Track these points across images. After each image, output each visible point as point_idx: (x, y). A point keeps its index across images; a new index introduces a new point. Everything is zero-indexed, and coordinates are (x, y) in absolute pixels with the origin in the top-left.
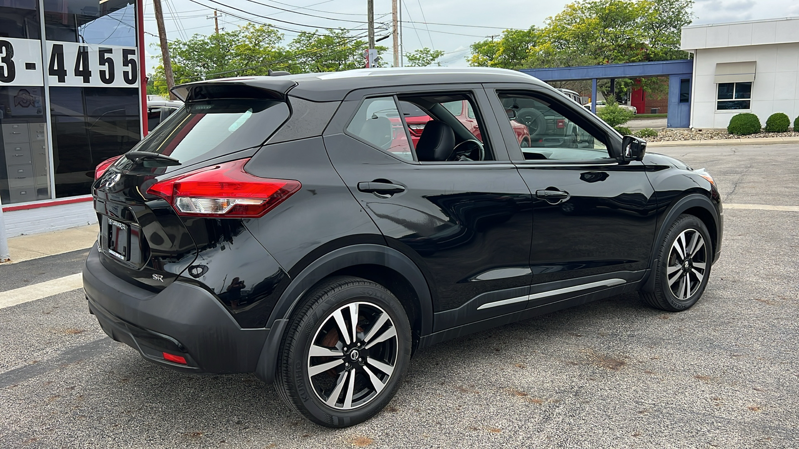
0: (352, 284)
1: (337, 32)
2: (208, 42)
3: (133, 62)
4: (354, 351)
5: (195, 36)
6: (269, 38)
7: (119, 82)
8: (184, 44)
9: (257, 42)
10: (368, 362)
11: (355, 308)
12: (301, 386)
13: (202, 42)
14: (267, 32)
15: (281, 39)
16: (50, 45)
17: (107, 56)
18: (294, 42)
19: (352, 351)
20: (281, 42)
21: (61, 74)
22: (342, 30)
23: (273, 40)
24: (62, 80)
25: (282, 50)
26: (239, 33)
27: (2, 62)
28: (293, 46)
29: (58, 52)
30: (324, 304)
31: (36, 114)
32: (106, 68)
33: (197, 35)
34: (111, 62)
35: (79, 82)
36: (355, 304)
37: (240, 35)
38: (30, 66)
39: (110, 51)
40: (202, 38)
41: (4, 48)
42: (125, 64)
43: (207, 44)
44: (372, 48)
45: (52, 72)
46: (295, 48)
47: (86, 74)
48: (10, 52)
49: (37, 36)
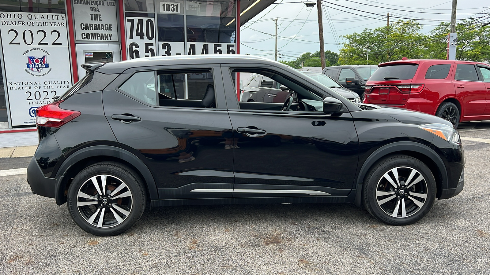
0: (103, 165)
1: (468, 21)
2: (372, 33)
4: (104, 199)
5: (366, 30)
6: (412, 28)
8: (359, 35)
9: (404, 32)
10: (113, 206)
11: (104, 177)
12: (72, 210)
13: (369, 33)
14: (411, 24)
15: (420, 29)
16: (189, 44)
17: (218, 48)
18: (435, 30)
19: (103, 199)
20: (420, 31)
22: (472, 19)
23: (415, 29)
25: (421, 36)
26: (393, 27)
27: (165, 53)
28: (434, 32)
29: (193, 47)
30: (85, 172)
31: (202, 78)
33: (366, 29)
34: (220, 52)
36: (105, 176)
37: (393, 28)
39: (220, 46)
40: (370, 31)
41: (166, 47)
43: (372, 34)
44: (453, 32)
46: (435, 33)
48: (169, 49)
49: (183, 40)
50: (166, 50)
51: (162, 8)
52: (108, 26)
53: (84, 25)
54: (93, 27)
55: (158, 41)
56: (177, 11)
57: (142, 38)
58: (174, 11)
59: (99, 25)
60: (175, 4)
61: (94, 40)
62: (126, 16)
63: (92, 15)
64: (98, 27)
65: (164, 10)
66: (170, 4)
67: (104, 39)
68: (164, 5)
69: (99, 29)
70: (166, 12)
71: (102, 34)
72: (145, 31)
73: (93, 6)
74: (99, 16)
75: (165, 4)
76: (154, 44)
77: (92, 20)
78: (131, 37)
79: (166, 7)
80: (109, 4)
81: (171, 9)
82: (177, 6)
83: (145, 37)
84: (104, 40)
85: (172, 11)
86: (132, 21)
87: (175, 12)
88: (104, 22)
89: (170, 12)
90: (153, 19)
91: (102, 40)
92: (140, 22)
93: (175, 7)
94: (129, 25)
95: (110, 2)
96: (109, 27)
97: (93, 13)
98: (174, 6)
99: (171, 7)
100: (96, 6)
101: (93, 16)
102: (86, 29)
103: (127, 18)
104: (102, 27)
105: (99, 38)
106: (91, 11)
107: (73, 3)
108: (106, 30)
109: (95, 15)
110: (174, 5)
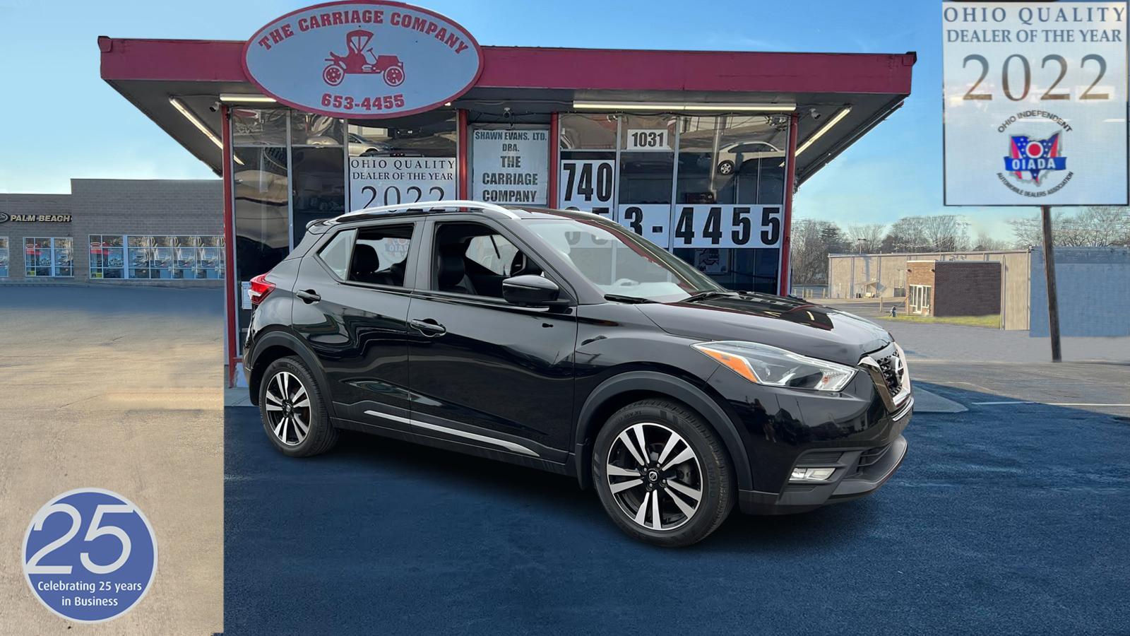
3: (775, 221)
7: (755, 242)
16: (680, 208)
17: (742, 216)
21: (688, 236)
24: (688, 241)
27: (631, 226)
29: (688, 214)
32: (740, 228)
34: (747, 223)
35: (707, 243)
38: (657, 229)
39: (747, 210)
41: (634, 214)
42: (765, 222)
45: (679, 234)
47: (716, 236)
48: (639, 218)
49: (667, 201)
50: (633, 220)
51: (631, 140)
52: (530, 176)
53: (488, 177)
54: (505, 179)
55: (619, 203)
56: (661, 145)
57: (588, 199)
58: (654, 145)
59: (515, 175)
60: (658, 132)
61: (504, 202)
62: (561, 159)
63: (503, 158)
64: (512, 179)
65: (636, 145)
66: (648, 132)
67: (520, 201)
68: (635, 135)
69: (514, 183)
70: (639, 148)
71: (519, 193)
72: (594, 185)
73: (507, 142)
74: (517, 160)
75: (637, 133)
76: (611, 210)
77: (504, 166)
78: (568, 198)
79: (639, 139)
80: (536, 138)
81: (650, 142)
82: (661, 135)
83: (594, 196)
84: (521, 203)
85: (650, 144)
86: (571, 168)
87: (657, 148)
88: (523, 170)
89: (647, 148)
90: (611, 162)
91: (518, 202)
92: (587, 169)
93: (658, 139)
94: (565, 175)
95: (537, 134)
96: (532, 178)
97: (505, 154)
98: (655, 137)
99: (649, 139)
100: (513, 142)
101: (506, 159)
102: (492, 184)
103: (564, 162)
104: (519, 179)
105: (513, 198)
106: (504, 150)
107: (475, 138)
108: (527, 184)
109: (509, 157)
110: (655, 134)
